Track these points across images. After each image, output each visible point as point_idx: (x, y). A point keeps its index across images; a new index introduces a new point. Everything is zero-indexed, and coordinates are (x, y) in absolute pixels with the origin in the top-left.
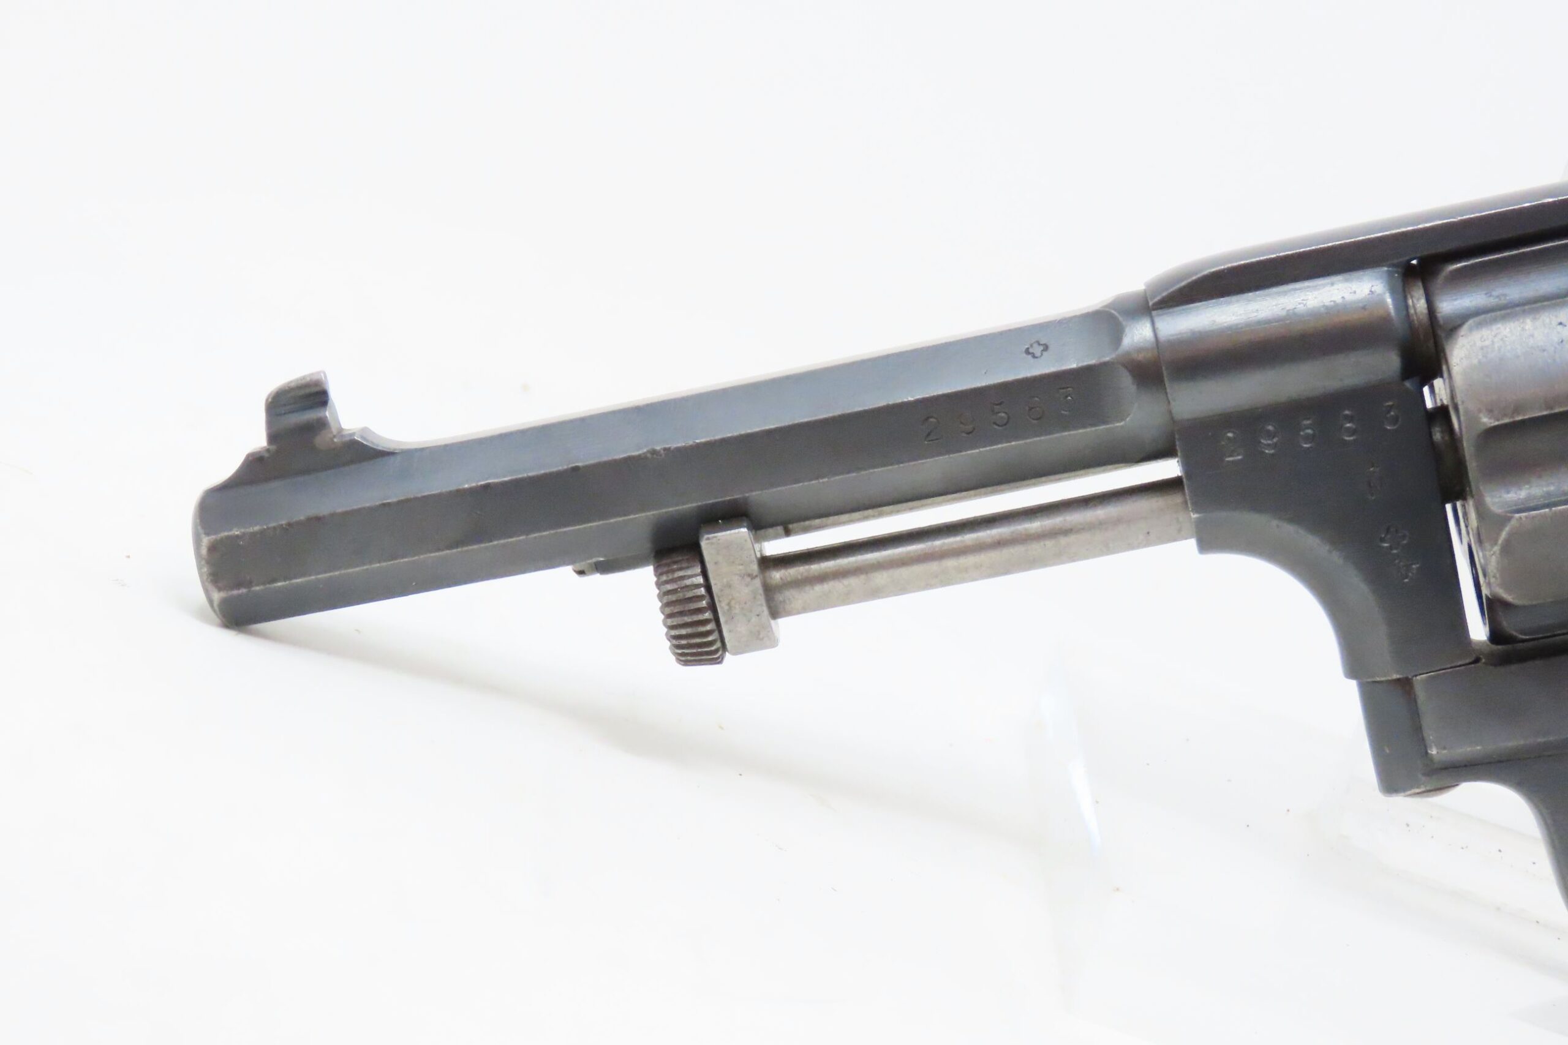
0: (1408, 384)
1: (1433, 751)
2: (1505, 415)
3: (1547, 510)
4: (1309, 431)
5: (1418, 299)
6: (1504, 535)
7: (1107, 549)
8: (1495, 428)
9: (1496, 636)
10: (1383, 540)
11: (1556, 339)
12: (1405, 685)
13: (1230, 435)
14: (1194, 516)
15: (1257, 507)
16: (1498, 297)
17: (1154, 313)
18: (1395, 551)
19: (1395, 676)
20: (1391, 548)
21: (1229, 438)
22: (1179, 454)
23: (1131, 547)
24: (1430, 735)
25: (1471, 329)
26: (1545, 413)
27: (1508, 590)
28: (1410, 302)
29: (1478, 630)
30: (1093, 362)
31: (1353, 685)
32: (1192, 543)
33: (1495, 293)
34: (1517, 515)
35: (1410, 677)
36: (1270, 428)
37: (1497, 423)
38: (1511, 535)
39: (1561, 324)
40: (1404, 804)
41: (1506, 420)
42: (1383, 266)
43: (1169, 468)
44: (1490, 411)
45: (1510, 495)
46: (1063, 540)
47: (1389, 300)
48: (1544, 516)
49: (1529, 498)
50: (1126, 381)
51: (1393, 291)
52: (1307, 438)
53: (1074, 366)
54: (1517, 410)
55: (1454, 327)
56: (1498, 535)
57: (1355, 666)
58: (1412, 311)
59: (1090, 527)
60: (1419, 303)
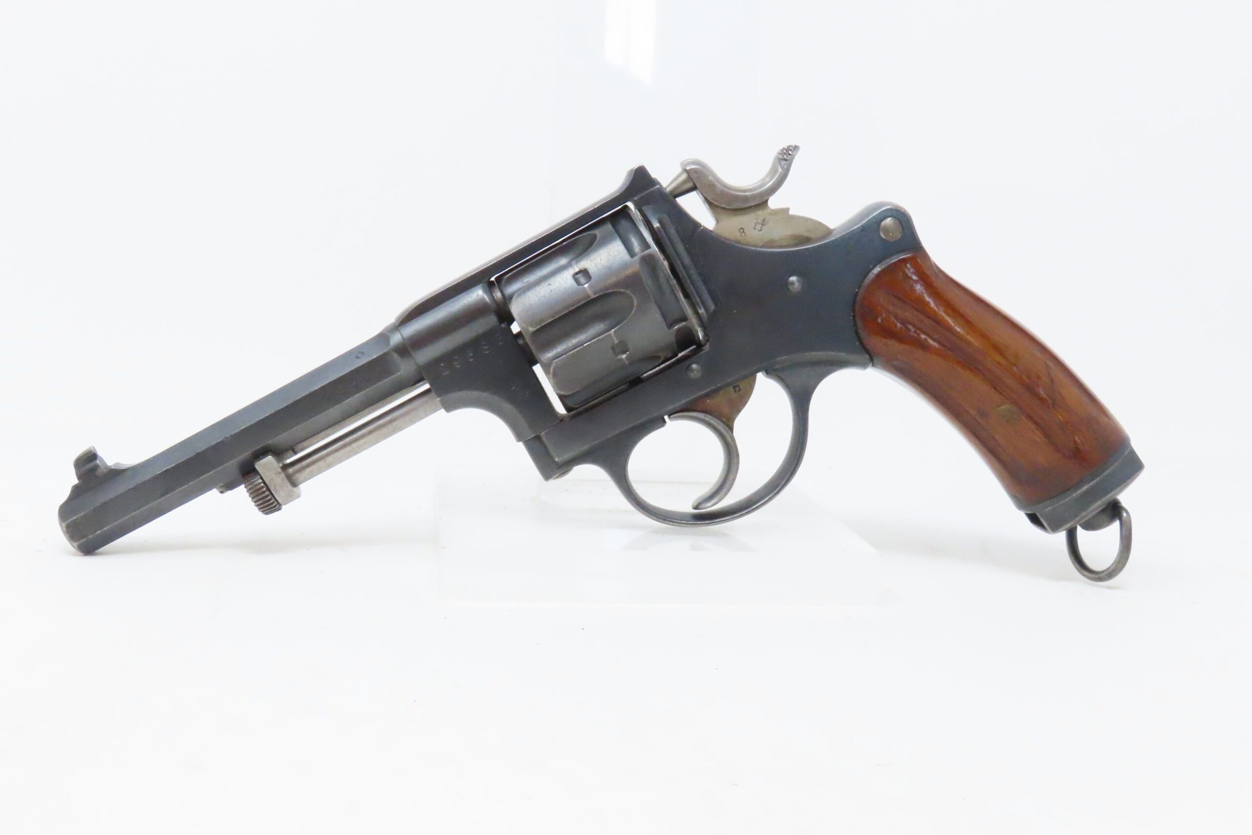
0: (503, 325)
1: (557, 459)
2: (537, 326)
3: (565, 356)
4: (471, 354)
5: (497, 293)
6: (552, 369)
7: (412, 422)
8: (537, 330)
9: (568, 409)
10: (512, 386)
11: (549, 291)
12: (538, 438)
13: (442, 365)
14: (439, 399)
15: (461, 389)
16: (526, 282)
17: (399, 328)
18: (518, 389)
19: (533, 436)
20: (515, 388)
21: (442, 367)
22: (425, 378)
23: (421, 418)
24: (553, 454)
25: (517, 298)
26: (553, 319)
27: (562, 390)
28: (494, 295)
29: (560, 408)
30: (381, 353)
31: (521, 444)
32: (443, 410)
33: (525, 281)
34: (554, 361)
35: (539, 434)
36: (456, 358)
37: (535, 329)
38: (554, 369)
39: (549, 284)
40: (552, 482)
41: (539, 327)
42: (480, 284)
43: (427, 386)
44: (531, 326)
45: (550, 355)
46: (394, 424)
47: (485, 296)
48: (564, 358)
49: (557, 354)
50: (396, 356)
51: (485, 291)
52: (472, 357)
53: (375, 357)
54: (541, 321)
55: (511, 297)
56: (549, 370)
57: (519, 436)
58: (496, 298)
59: (403, 415)
60: (498, 295)
